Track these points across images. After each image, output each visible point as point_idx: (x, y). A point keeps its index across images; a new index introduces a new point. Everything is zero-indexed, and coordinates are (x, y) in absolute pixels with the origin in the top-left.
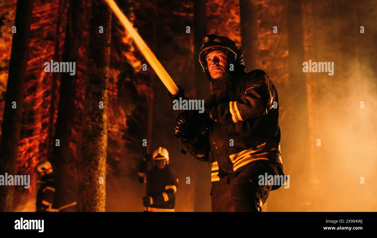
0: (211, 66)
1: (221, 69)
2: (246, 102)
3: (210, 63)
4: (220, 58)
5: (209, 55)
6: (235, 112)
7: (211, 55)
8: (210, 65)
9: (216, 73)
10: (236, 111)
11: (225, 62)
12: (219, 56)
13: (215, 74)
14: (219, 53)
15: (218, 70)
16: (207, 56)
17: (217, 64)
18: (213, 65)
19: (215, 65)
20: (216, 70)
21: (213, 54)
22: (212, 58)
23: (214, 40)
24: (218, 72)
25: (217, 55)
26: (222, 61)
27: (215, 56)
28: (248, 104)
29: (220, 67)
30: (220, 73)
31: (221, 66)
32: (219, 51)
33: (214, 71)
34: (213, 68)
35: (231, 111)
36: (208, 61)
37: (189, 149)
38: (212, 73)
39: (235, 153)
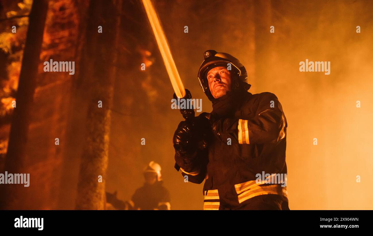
0: (213, 83)
1: (224, 86)
2: (259, 123)
3: (211, 81)
4: (223, 75)
5: (209, 72)
6: (244, 130)
7: (213, 72)
8: (211, 82)
9: (219, 91)
10: (246, 129)
11: (228, 78)
12: (222, 73)
13: (217, 91)
14: (222, 69)
15: (221, 87)
16: (208, 73)
17: (220, 81)
18: (215, 81)
19: (217, 82)
20: (219, 87)
21: (215, 70)
22: (213, 75)
23: (215, 56)
24: (221, 90)
25: (220, 72)
26: (225, 77)
27: (218, 72)
28: (261, 126)
29: (222, 84)
30: (223, 90)
31: (224, 84)
32: (221, 67)
33: (216, 88)
34: (215, 85)
35: (240, 127)
36: (209, 79)
37: (186, 164)
38: (214, 91)
39: (242, 183)
